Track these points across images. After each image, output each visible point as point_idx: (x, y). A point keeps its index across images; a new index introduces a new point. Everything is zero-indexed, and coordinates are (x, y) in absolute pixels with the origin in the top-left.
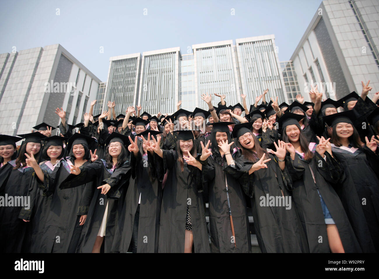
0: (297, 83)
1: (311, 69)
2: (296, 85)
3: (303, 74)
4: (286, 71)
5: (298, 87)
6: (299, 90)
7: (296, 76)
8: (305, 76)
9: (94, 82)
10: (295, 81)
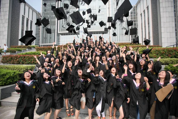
0: (137, 18)
1: (144, 11)
2: (136, 19)
3: (140, 14)
4: (133, 11)
5: (137, 20)
6: (137, 22)
7: (137, 14)
8: (141, 14)
9: (34, 12)
10: (136, 17)
